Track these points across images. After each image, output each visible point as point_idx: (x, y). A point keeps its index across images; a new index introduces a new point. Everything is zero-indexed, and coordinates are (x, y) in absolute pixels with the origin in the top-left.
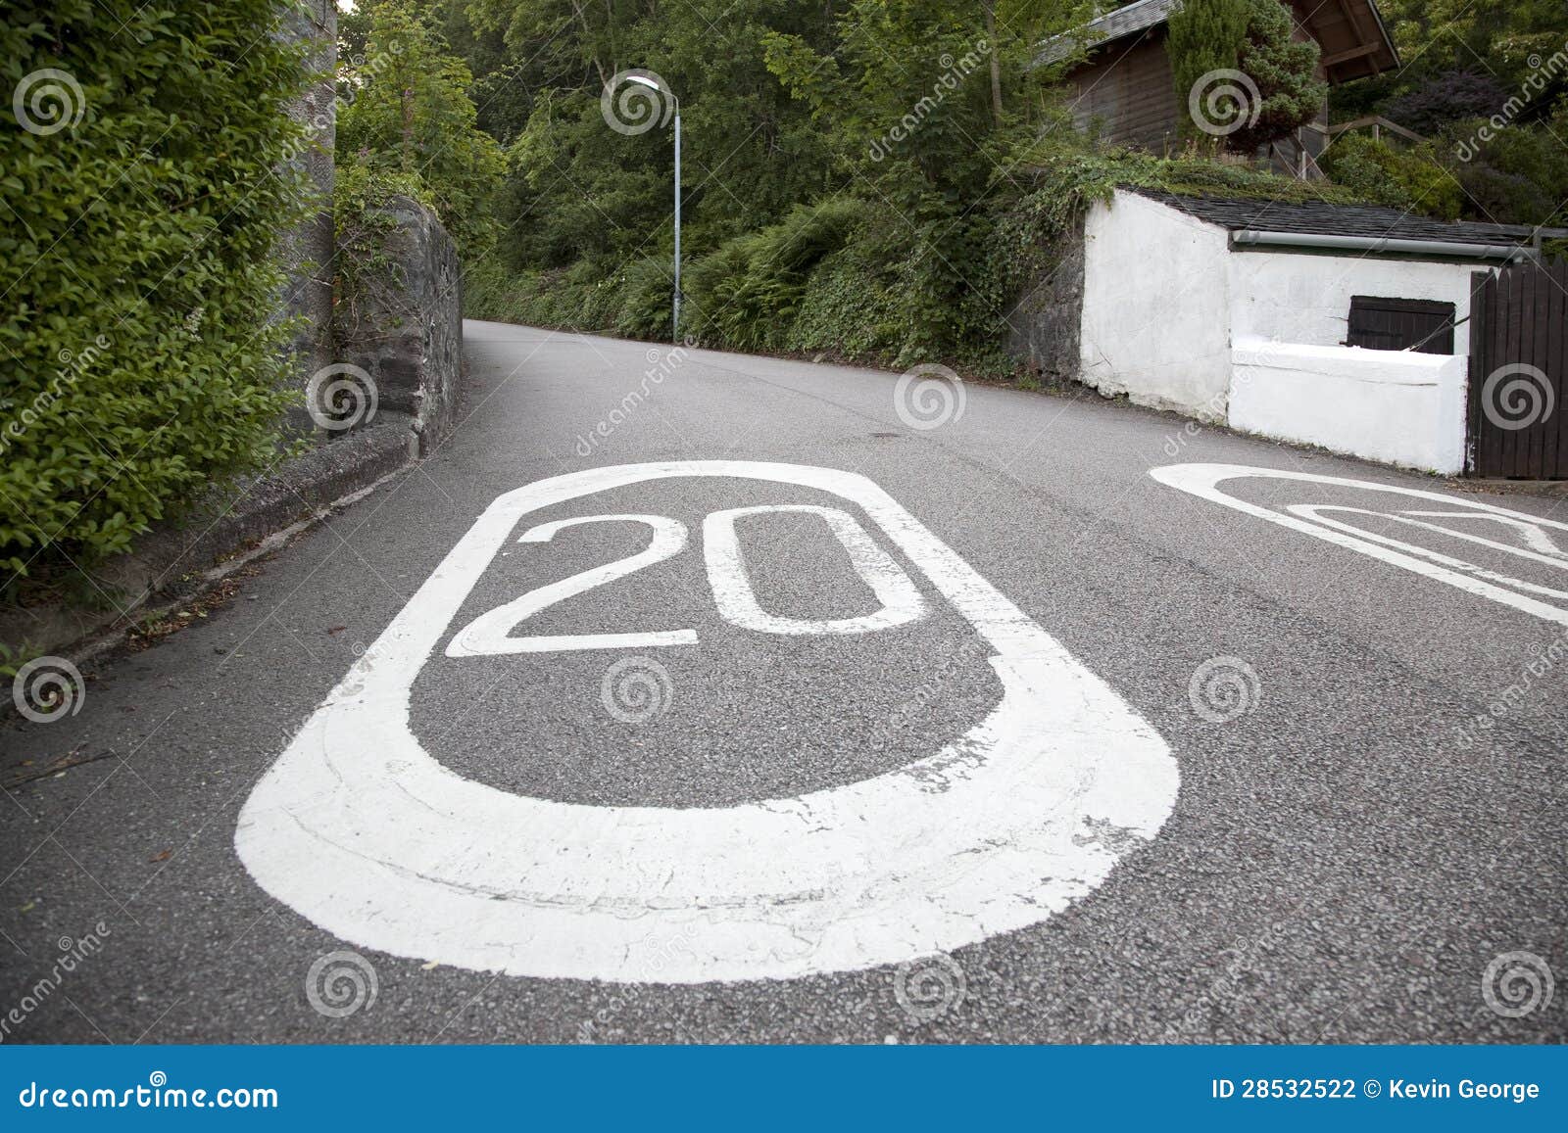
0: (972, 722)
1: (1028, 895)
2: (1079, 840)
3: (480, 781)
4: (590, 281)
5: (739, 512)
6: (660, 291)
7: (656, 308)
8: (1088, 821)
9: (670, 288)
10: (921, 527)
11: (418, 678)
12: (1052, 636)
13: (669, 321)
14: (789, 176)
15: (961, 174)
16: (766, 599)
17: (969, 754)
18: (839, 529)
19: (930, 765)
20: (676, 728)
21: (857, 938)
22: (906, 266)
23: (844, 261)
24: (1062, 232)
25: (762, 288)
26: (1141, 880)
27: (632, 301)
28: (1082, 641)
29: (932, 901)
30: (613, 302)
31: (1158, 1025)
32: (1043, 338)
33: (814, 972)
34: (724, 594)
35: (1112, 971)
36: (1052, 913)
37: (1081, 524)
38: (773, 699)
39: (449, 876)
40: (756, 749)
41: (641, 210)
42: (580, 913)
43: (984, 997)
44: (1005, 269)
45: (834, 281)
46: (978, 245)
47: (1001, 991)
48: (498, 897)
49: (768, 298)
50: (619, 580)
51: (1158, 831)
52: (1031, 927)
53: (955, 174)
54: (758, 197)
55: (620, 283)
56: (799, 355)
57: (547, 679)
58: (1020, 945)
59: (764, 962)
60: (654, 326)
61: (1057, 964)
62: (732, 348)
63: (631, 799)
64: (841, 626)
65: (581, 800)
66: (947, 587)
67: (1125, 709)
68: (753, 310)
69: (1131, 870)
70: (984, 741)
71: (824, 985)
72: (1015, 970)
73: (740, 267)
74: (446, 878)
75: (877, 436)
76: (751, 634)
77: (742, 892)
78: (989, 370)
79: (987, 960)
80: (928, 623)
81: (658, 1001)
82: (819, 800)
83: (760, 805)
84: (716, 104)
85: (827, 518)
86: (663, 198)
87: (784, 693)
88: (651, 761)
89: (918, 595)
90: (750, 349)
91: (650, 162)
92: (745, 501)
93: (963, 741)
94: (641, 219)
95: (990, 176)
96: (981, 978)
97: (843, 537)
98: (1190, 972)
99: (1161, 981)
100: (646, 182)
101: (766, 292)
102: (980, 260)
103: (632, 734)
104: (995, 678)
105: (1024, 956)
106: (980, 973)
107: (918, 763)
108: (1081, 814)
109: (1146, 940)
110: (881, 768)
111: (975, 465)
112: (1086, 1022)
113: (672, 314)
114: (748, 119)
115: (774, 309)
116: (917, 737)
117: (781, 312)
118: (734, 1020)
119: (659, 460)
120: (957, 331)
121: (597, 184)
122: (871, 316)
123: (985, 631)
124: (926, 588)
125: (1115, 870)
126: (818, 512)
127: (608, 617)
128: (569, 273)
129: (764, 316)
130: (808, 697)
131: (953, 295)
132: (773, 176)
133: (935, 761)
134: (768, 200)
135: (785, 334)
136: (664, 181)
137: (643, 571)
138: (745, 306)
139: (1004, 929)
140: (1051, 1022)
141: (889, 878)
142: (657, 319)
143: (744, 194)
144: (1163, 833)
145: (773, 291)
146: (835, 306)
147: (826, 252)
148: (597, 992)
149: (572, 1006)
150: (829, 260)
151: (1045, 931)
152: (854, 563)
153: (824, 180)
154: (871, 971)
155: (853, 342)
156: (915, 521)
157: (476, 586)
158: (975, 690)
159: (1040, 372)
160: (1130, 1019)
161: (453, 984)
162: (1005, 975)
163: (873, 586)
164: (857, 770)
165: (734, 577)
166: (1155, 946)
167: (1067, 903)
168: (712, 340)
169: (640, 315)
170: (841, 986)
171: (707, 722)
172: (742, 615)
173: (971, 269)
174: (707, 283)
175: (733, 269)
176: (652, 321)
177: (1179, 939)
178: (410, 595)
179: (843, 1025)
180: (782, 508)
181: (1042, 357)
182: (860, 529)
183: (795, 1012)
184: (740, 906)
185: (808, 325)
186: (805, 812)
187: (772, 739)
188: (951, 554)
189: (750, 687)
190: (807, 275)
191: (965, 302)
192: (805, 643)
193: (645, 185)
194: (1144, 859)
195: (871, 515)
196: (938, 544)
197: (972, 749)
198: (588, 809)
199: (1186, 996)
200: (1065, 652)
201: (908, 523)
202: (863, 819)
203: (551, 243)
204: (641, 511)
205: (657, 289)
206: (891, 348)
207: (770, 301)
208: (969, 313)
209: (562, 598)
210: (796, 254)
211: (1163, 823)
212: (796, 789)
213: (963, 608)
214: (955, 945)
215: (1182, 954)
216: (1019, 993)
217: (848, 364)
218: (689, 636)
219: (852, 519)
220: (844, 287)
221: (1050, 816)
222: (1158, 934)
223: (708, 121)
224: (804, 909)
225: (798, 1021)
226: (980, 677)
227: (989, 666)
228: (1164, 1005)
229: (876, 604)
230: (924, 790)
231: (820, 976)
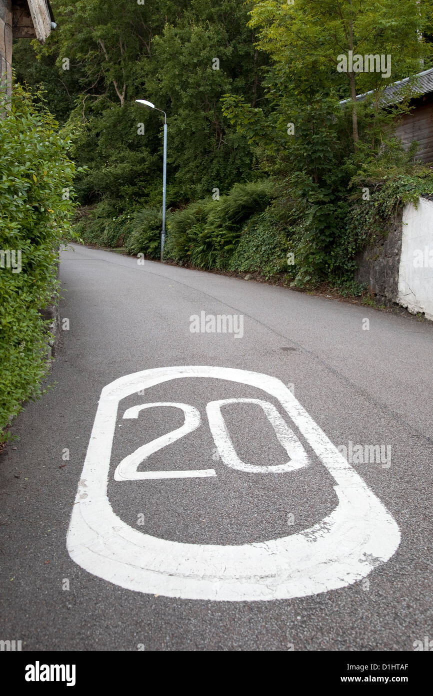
0: (326, 515)
1: (342, 578)
2: (361, 561)
3: (149, 534)
4: (108, 217)
5: (222, 402)
6: (153, 230)
7: (151, 239)
8: (365, 554)
9: (159, 227)
10: (307, 414)
11: (108, 491)
12: (361, 477)
13: (158, 248)
14: (230, 161)
15: (333, 178)
16: (241, 454)
17: (324, 528)
18: (269, 414)
19: (310, 531)
20: (216, 514)
21: (287, 589)
22: (300, 228)
23: (263, 220)
24: (389, 218)
25: (215, 234)
26: (380, 575)
27: (135, 234)
28: (373, 479)
29: (311, 579)
30: (122, 230)
31: (378, 617)
32: (377, 276)
33: (275, 599)
34: (223, 451)
35: (366, 602)
36: (349, 584)
37: (382, 414)
38: (250, 502)
39: (152, 568)
40: (246, 523)
41: (139, 175)
42: (199, 580)
43: (327, 608)
44: (357, 234)
45: (258, 231)
46: (342, 219)
47: (332, 606)
48: (170, 575)
49: (219, 239)
50: (176, 442)
51: (388, 559)
52: (342, 588)
53: (330, 179)
54: (212, 172)
55: (126, 219)
56: (236, 274)
57: (160, 492)
58: (338, 593)
59: (259, 595)
60: (150, 250)
61: (349, 599)
62: (196, 267)
63: (206, 542)
64: (274, 469)
65: (188, 542)
66: (318, 449)
67: (385, 512)
68: (209, 246)
69: (377, 572)
70: (330, 523)
71: (278, 602)
72: (336, 600)
73: (202, 218)
74: (151, 569)
75: (285, 349)
76: (237, 471)
77: (249, 574)
78: (346, 292)
79: (328, 597)
80: (309, 468)
81: (229, 606)
82: (271, 543)
83: (251, 545)
84: (188, 116)
85: (263, 407)
86: (153, 168)
87: (254, 500)
88: (209, 528)
89: (305, 454)
90: (207, 268)
91: (146, 146)
92: (223, 396)
93: (322, 522)
94: (140, 181)
95: (350, 182)
96: (326, 602)
97: (271, 419)
98: (390, 604)
99: (381, 606)
100: (143, 158)
101: (217, 236)
102: (343, 228)
103: (200, 516)
104: (336, 496)
105: (339, 596)
106: (326, 601)
107: (306, 531)
108: (363, 552)
109: (378, 594)
110: (292, 532)
111: (334, 372)
112: (357, 616)
113: (160, 243)
114: (208, 125)
115: (222, 247)
116: (305, 520)
117: (226, 248)
118: (252, 611)
119: (175, 365)
120: (329, 268)
121: (113, 158)
122: (279, 254)
123: (333, 473)
124: (309, 450)
125: (372, 572)
126: (259, 403)
127: (176, 462)
128: (95, 211)
129: (215, 250)
130: (263, 502)
131: (326, 247)
132: (221, 160)
133: (312, 530)
134: (218, 174)
135: (228, 261)
136: (155, 158)
137: (185, 437)
138: (204, 243)
139: (333, 588)
140: (346, 615)
141: (297, 571)
142: (151, 247)
143: (203, 170)
144: (391, 560)
145: (222, 235)
146: (258, 246)
147: (253, 213)
148: (210, 603)
149: (203, 607)
150: (255, 218)
151: (346, 589)
152: (278, 435)
153: (251, 163)
154: (292, 599)
155: (268, 269)
156: (304, 410)
157: (113, 444)
158: (328, 501)
159: (376, 295)
160: (370, 615)
161: (165, 601)
162: (333, 602)
163: (286, 448)
164: (284, 533)
165: (225, 442)
166: (381, 596)
167: (355, 581)
168: (185, 261)
169: (141, 243)
170: (283, 603)
171: (227, 512)
172: (232, 462)
173: (337, 232)
174: (182, 227)
175: (198, 220)
176: (148, 248)
177: (389, 594)
178: (86, 448)
179: (285, 613)
180: (242, 400)
181: (377, 287)
182: (279, 415)
183: (270, 610)
184: (250, 578)
185: (242, 256)
186: (267, 547)
187: (252, 519)
188: (320, 431)
189: (241, 497)
190: (242, 226)
191: (334, 252)
192: (260, 477)
193: (143, 160)
194: (382, 568)
195: (284, 406)
196: (315, 425)
197: (325, 526)
198: (191, 545)
199: (388, 610)
200: (365, 485)
201: (301, 411)
202: (287, 550)
203: (83, 190)
204: (175, 401)
205: (152, 228)
206: (290, 274)
207: (220, 242)
208: (336, 257)
209: (154, 452)
210: (236, 213)
211: (391, 556)
212: (263, 539)
213: (324, 461)
214: (318, 593)
215: (389, 598)
216: (337, 607)
217: (265, 282)
218: (211, 473)
219: (275, 408)
220: (264, 235)
221: (352, 552)
222: (382, 592)
223: (183, 126)
224: (269, 580)
225: (271, 612)
226: (330, 495)
227: (333, 490)
228: (381, 612)
229: (288, 458)
230: (308, 541)
231: (276, 600)
